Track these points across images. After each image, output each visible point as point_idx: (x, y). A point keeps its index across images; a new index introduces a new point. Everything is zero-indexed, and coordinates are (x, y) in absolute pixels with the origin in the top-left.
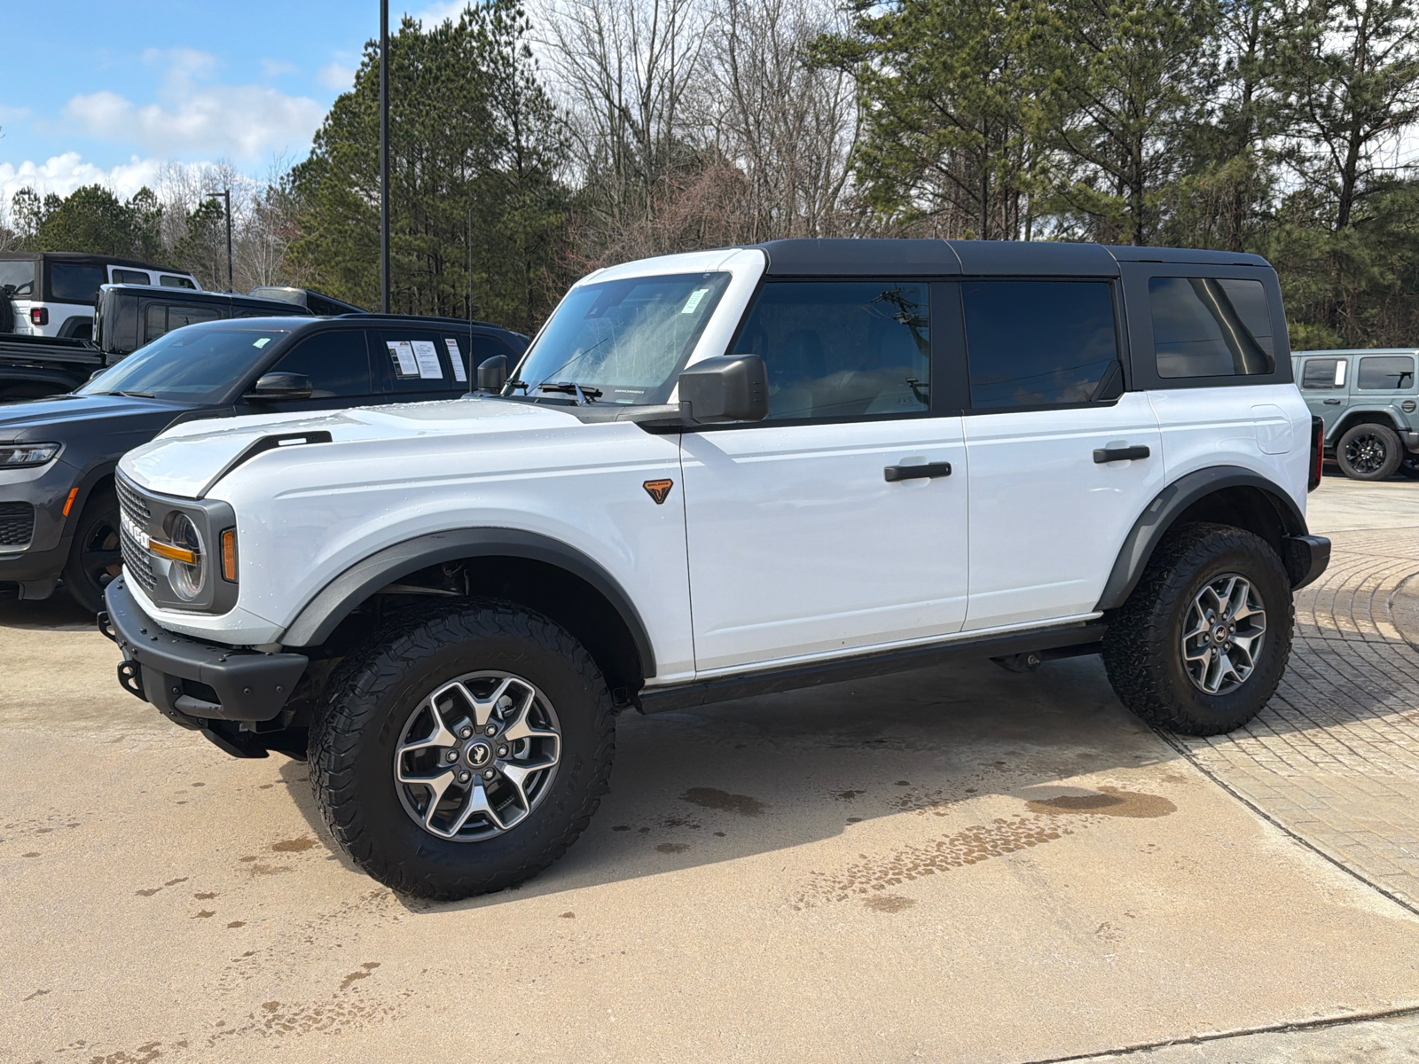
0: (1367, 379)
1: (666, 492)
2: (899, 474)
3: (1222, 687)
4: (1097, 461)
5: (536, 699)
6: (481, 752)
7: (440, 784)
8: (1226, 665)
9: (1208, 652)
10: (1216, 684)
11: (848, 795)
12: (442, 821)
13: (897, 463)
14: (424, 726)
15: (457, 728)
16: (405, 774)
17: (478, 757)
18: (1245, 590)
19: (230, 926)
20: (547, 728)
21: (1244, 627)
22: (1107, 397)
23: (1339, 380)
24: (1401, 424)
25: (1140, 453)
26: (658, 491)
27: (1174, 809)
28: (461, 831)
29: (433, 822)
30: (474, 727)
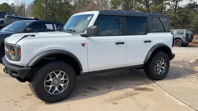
0: (178, 33)
1: (84, 45)
2: (117, 43)
3: (160, 73)
4: (144, 42)
5: (65, 74)
6: (57, 82)
7: (51, 86)
8: (161, 71)
9: (158, 69)
10: (159, 73)
11: (109, 88)
12: (51, 92)
13: (117, 42)
14: (49, 78)
15: (53, 78)
16: (46, 85)
17: (56, 83)
18: (163, 60)
19: (20, 106)
20: (67, 78)
21: (163, 65)
22: (146, 34)
23: (174, 33)
24: (182, 39)
25: (150, 41)
26: (83, 45)
27: (154, 90)
28: (54, 93)
29: (50, 92)
30: (56, 78)
